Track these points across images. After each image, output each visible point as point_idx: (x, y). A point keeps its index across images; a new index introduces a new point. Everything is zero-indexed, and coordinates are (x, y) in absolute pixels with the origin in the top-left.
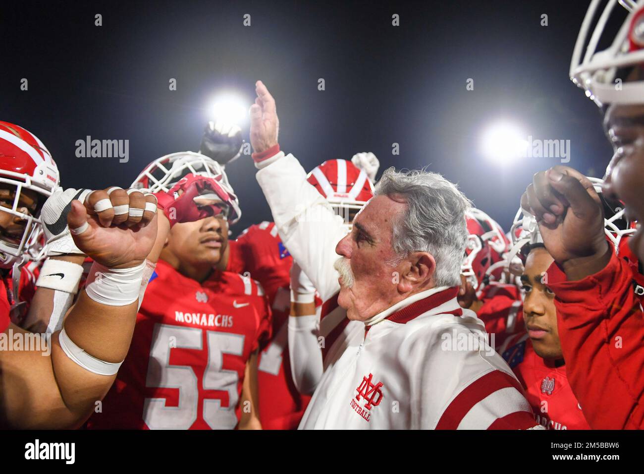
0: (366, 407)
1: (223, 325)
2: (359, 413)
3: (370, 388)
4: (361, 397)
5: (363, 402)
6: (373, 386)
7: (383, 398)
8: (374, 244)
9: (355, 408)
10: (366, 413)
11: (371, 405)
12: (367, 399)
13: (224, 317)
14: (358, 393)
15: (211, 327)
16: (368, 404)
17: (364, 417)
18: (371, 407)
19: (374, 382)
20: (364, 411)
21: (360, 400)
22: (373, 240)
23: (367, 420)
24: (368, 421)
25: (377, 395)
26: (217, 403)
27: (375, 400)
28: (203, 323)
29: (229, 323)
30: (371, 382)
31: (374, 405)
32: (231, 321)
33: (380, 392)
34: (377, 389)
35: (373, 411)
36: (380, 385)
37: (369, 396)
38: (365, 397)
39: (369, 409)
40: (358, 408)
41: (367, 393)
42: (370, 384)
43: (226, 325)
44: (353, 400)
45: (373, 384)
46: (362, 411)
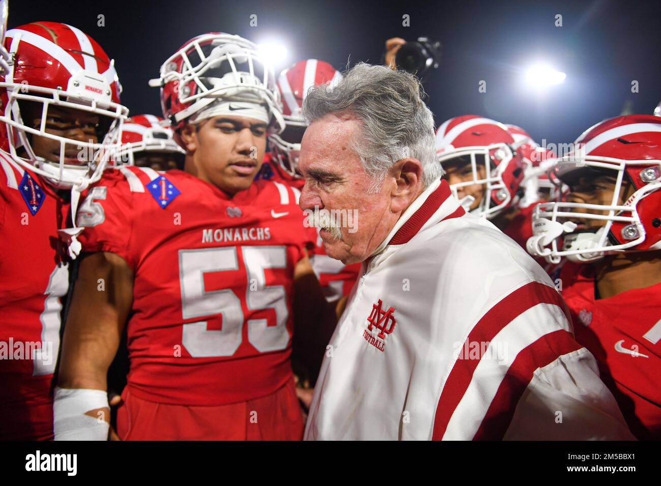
0: (379, 336)
1: (259, 238)
2: (373, 344)
3: (382, 316)
4: (373, 326)
5: (376, 332)
6: (384, 313)
7: (396, 324)
8: (344, 180)
9: (368, 339)
10: (380, 342)
11: (385, 334)
12: (380, 328)
13: (258, 229)
14: (369, 323)
15: (246, 241)
16: (382, 333)
17: (378, 348)
18: (385, 336)
19: (385, 308)
20: (377, 341)
21: (373, 330)
22: (341, 177)
23: (381, 350)
24: (383, 351)
25: (390, 322)
26: (263, 323)
27: (388, 328)
28: (237, 238)
29: (265, 235)
30: (382, 309)
31: (388, 333)
32: (268, 233)
33: (392, 318)
34: (389, 315)
35: (387, 340)
36: (391, 310)
37: (382, 324)
38: (378, 326)
39: (383, 338)
40: (371, 339)
41: (379, 321)
42: (381, 311)
43: (263, 238)
44: (365, 331)
45: (384, 311)
46: (376, 341)
